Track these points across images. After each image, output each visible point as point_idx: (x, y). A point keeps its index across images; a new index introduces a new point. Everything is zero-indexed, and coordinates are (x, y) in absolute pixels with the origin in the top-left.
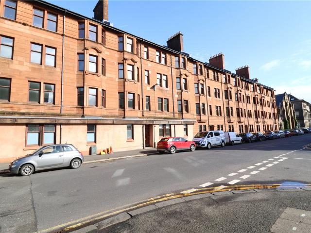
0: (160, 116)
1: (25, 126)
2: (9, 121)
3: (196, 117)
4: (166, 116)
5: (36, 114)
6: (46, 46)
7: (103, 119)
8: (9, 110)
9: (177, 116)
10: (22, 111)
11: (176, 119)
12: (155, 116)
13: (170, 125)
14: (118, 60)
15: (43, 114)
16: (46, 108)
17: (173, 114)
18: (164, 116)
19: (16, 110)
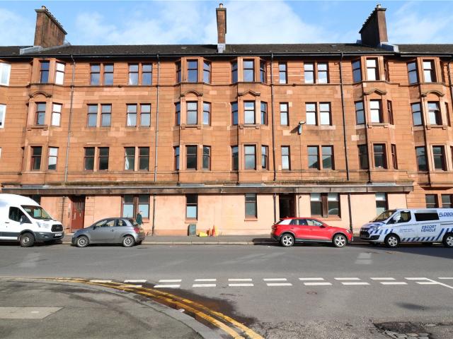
0: (312, 179)
1: (120, 197)
2: (105, 192)
3: (415, 176)
4: (326, 178)
5: (129, 183)
6: (141, 104)
7: (206, 186)
8: (107, 180)
9: (355, 176)
10: (118, 181)
11: (352, 183)
12: (300, 178)
13: (339, 195)
14: (231, 98)
15: (135, 183)
16: (140, 175)
17: (345, 174)
18: (321, 178)
19: (113, 180)
